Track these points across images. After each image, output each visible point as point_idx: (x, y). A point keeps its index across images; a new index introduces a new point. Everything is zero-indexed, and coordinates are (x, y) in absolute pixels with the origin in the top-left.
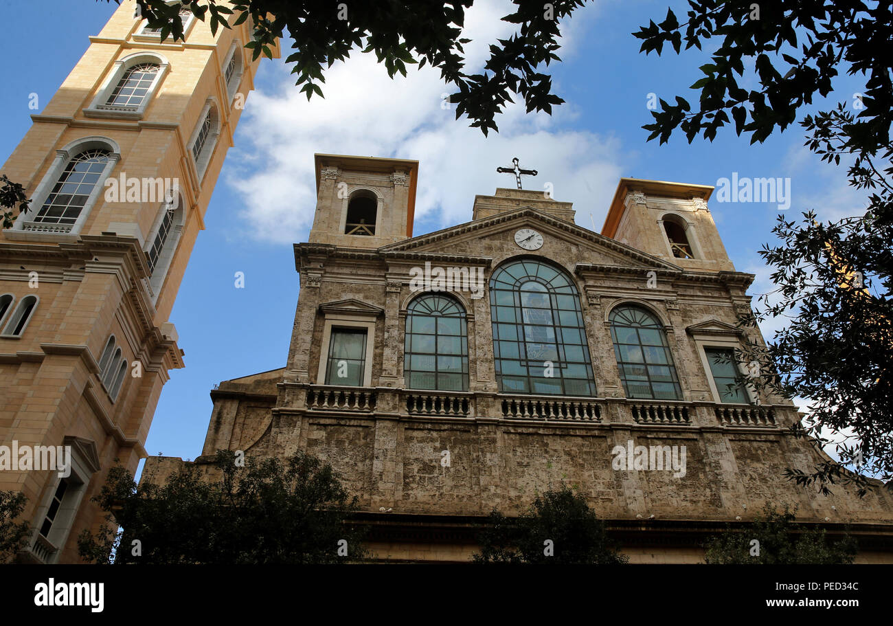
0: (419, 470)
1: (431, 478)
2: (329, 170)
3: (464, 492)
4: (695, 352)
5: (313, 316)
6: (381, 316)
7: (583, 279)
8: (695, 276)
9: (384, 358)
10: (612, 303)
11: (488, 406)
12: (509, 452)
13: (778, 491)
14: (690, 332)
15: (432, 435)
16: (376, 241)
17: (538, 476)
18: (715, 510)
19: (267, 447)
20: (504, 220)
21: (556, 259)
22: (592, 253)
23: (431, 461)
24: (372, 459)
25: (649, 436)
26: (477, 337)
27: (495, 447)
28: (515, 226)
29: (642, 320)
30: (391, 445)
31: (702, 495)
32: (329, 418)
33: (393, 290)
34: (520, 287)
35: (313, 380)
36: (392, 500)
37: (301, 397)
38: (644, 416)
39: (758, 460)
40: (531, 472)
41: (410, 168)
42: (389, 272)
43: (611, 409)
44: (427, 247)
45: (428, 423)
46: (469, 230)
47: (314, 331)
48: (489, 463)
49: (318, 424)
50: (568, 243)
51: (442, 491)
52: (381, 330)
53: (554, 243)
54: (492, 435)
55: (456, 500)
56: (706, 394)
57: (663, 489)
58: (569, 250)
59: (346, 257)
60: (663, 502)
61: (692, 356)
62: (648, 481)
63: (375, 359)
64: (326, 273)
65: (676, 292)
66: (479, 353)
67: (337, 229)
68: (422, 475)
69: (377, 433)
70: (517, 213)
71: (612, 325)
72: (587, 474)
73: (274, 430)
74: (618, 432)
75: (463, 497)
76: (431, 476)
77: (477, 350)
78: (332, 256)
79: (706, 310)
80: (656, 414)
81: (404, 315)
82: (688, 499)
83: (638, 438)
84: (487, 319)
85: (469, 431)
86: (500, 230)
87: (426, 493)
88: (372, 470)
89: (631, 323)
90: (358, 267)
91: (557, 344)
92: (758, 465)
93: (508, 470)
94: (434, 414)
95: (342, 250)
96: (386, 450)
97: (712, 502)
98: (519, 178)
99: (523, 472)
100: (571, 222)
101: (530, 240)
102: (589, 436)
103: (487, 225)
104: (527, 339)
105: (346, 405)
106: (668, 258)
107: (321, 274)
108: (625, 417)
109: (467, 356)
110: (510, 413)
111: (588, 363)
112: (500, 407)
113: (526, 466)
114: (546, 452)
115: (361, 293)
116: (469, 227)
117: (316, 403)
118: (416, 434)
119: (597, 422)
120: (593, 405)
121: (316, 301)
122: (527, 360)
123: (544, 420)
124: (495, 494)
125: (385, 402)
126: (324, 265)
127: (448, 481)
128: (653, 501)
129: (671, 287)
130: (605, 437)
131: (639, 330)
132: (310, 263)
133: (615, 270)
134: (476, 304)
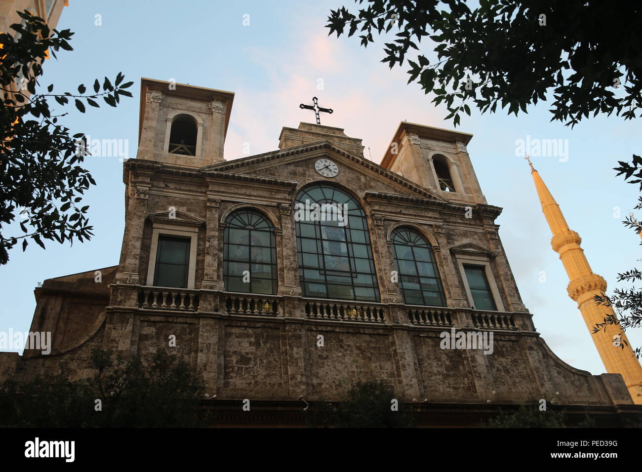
0: (237, 361)
1: (247, 368)
2: (154, 94)
3: (275, 380)
4: (457, 268)
5: (142, 225)
6: (203, 227)
7: (369, 204)
8: (457, 206)
9: (206, 264)
10: (393, 226)
11: (294, 308)
12: (312, 347)
13: (517, 380)
14: (453, 252)
15: (247, 331)
16: (197, 161)
17: (335, 367)
18: (472, 395)
19: (102, 341)
20: (307, 150)
21: (349, 186)
22: (378, 183)
23: (247, 354)
24: (196, 352)
25: (421, 335)
26: (284, 249)
27: (300, 342)
28: (315, 156)
29: (416, 240)
30: (214, 340)
31: (461, 383)
32: (159, 316)
33: (213, 205)
35: (143, 281)
36: (215, 387)
37: (133, 297)
38: (418, 319)
39: (503, 356)
40: (329, 364)
41: (227, 99)
42: (210, 189)
43: (392, 312)
44: (242, 169)
45: (244, 321)
46: (278, 157)
47: (143, 238)
48: (296, 356)
49: (149, 321)
50: (358, 174)
51: (256, 379)
52: (202, 239)
53: (347, 173)
54: (298, 332)
55: (269, 387)
56: (465, 302)
57: (433, 378)
58: (359, 179)
59: (171, 173)
60: (432, 388)
61: (454, 271)
62: (421, 372)
63: (197, 264)
64: (153, 186)
65: (442, 219)
66: (286, 262)
67: (162, 148)
68: (240, 366)
69: (201, 329)
70: (318, 145)
71: (392, 243)
72: (374, 365)
73: (107, 326)
74: (398, 331)
75: (275, 384)
76: (248, 366)
77: (284, 260)
78: (159, 172)
79: (465, 235)
80: (427, 317)
81: (224, 228)
82: (451, 386)
83: (413, 336)
84: (292, 234)
85: (279, 329)
86: (303, 159)
87: (244, 381)
88: (197, 361)
89: (407, 242)
90: (182, 183)
91: (349, 257)
92: (503, 360)
93: (311, 362)
94: (250, 313)
95: (168, 167)
96: (209, 343)
97: (469, 389)
98: (318, 114)
99: (323, 363)
100: (361, 155)
101: (327, 169)
102: (375, 334)
103: (293, 153)
104: (325, 252)
105: (173, 304)
106: (436, 190)
107: (149, 187)
108: (403, 320)
109: (276, 264)
110: (312, 314)
111: (373, 274)
112: (304, 308)
113: (325, 358)
114: (342, 347)
115: (185, 206)
116: (278, 154)
117: (146, 303)
118: (234, 330)
119: (382, 323)
120: (378, 308)
121: (145, 212)
122: (325, 269)
123: (340, 320)
124: (301, 382)
125: (207, 303)
126: (151, 180)
127: (262, 370)
128: (425, 387)
129: (438, 215)
130: (388, 335)
131: (414, 248)
132: (138, 177)
133: (396, 198)
134: (283, 221)
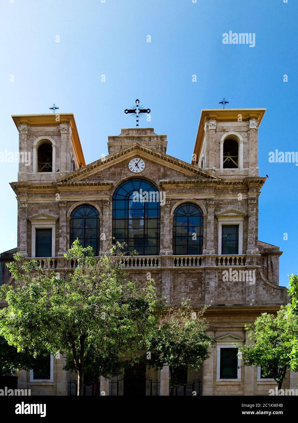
2: (23, 127)
4: (216, 228)
5: (26, 224)
6: (58, 221)
7: (163, 189)
8: (229, 181)
9: (60, 243)
10: (177, 203)
14: (216, 217)
16: (53, 176)
18: (201, 302)
20: (122, 154)
21: (151, 177)
22: (172, 171)
25: (179, 272)
26: (104, 228)
28: (129, 157)
31: (197, 296)
33: (63, 206)
34: (129, 197)
35: (30, 255)
38: (180, 263)
41: (70, 119)
42: (60, 195)
43: (164, 260)
47: (27, 232)
50: (159, 166)
52: (58, 228)
57: (180, 294)
58: (159, 171)
59: (37, 187)
60: (179, 300)
61: (213, 231)
63: (56, 243)
64: (29, 198)
65: (215, 193)
71: (175, 216)
74: (165, 271)
78: (31, 188)
79: (230, 203)
80: (186, 262)
81: (69, 219)
83: (174, 273)
84: (109, 218)
86: (120, 161)
89: (186, 213)
90: (45, 193)
91: (144, 228)
97: (201, 299)
98: (138, 116)
101: (137, 166)
102: (151, 273)
104: (129, 227)
105: (45, 266)
106: (219, 169)
108: (170, 266)
109: (99, 238)
111: (158, 238)
115: (47, 208)
119: (156, 267)
120: (156, 259)
121: (26, 217)
122: (128, 238)
125: (61, 264)
126: (27, 194)
130: (159, 273)
131: (189, 217)
132: (20, 193)
133: (182, 182)
134: (104, 210)
